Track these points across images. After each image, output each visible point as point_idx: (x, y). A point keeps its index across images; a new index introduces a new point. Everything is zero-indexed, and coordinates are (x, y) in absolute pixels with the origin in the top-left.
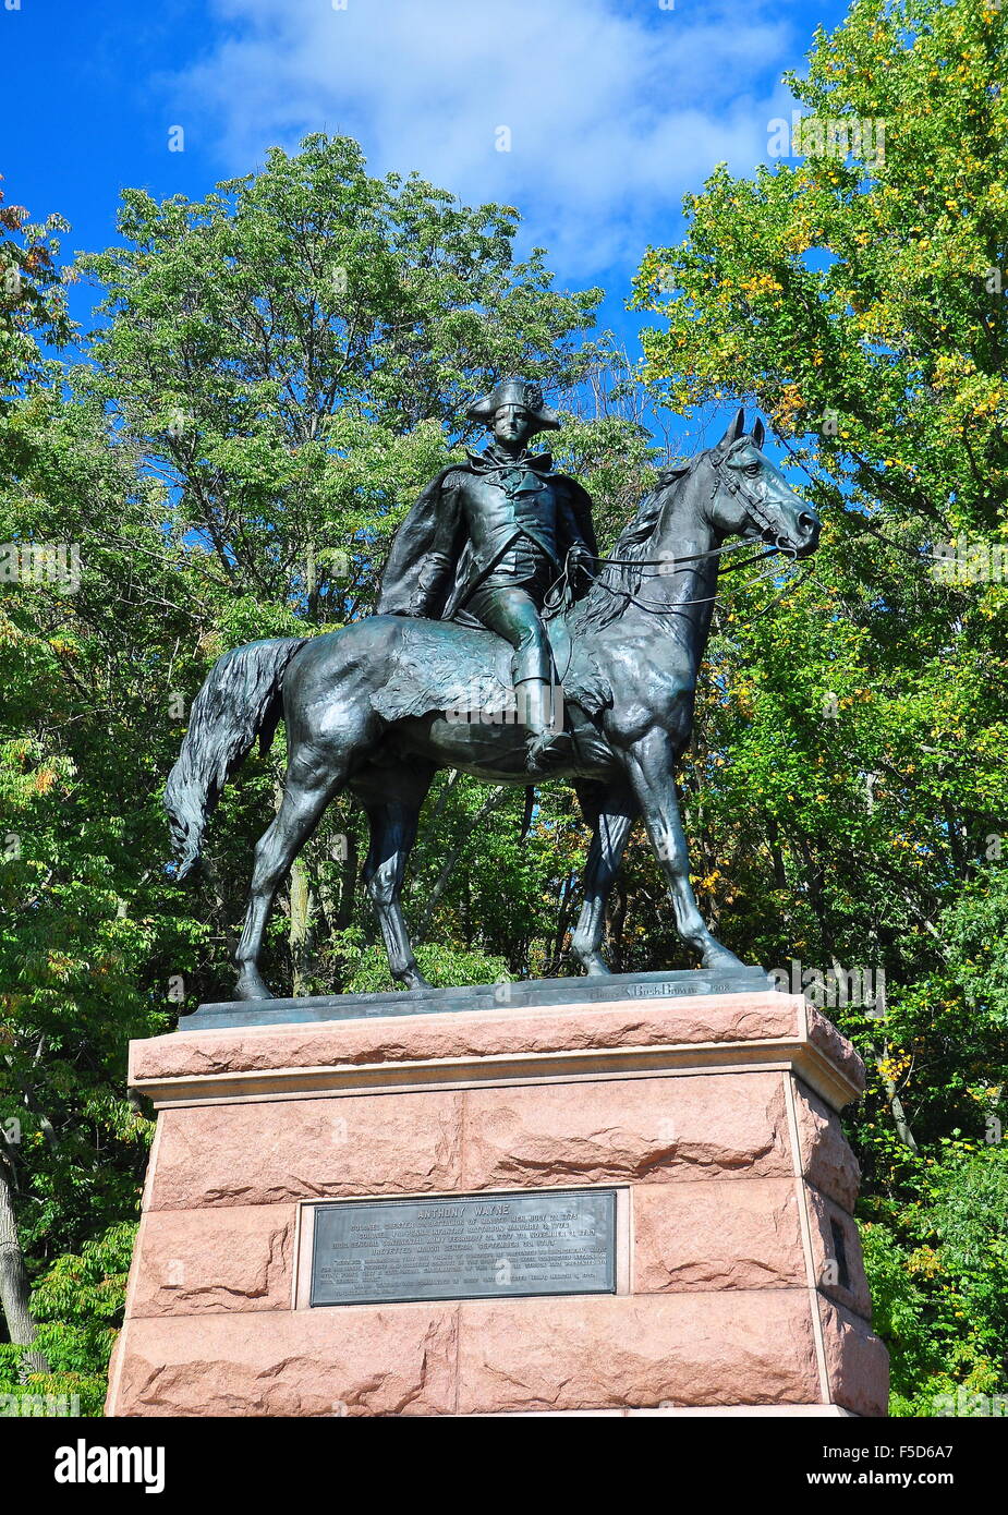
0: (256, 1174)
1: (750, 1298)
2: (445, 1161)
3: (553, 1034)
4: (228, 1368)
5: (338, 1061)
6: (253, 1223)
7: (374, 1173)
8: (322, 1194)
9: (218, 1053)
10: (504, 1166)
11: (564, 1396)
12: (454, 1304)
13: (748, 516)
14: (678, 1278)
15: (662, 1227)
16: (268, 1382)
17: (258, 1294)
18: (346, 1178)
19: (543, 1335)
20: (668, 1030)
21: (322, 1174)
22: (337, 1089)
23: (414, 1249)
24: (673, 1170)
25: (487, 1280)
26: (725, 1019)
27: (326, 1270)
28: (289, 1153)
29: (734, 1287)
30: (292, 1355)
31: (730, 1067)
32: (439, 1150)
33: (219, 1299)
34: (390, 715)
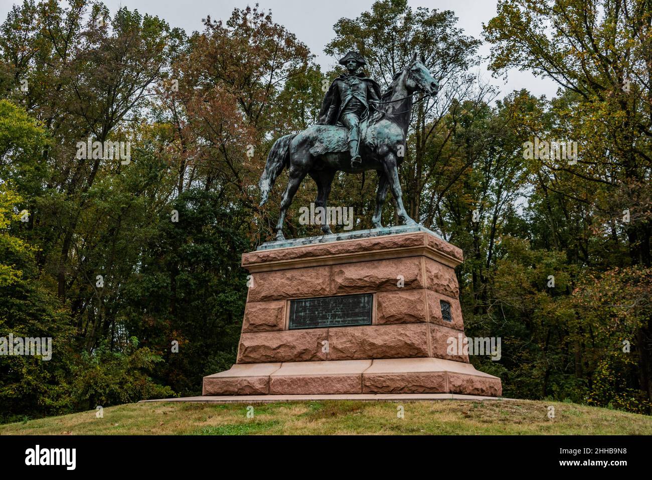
0: (274, 292)
1: (408, 326)
2: (324, 287)
3: (353, 247)
4: (265, 347)
5: (295, 258)
6: (274, 305)
7: (306, 290)
8: (293, 297)
9: (264, 257)
10: (340, 288)
11: (355, 356)
12: (326, 329)
13: (417, 85)
14: (389, 320)
15: (384, 305)
16: (276, 351)
17: (275, 326)
18: (298, 292)
19: (350, 338)
20: (386, 245)
21: (292, 291)
22: (296, 266)
23: (316, 313)
24: (388, 288)
25: (336, 321)
26: (402, 240)
27: (293, 319)
28: (283, 285)
29: (405, 322)
30: (282, 343)
31: (406, 255)
32: (323, 283)
33: (264, 328)
34: (315, 155)
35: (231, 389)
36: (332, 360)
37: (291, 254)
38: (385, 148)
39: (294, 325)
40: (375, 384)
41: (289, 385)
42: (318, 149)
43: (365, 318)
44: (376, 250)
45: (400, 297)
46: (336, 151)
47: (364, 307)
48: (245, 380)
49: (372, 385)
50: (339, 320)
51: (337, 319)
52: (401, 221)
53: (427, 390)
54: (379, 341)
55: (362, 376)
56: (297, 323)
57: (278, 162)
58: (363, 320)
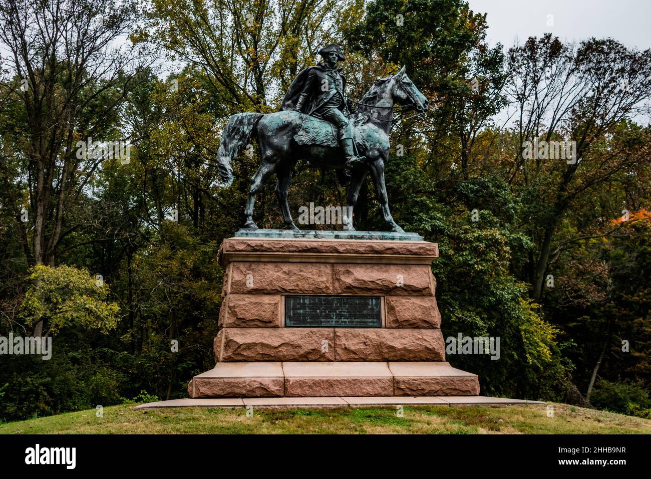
0: (268, 285)
1: (423, 331)
2: (328, 285)
3: (364, 249)
4: (263, 345)
5: (295, 251)
7: (306, 287)
8: (290, 292)
9: (256, 246)
10: (348, 288)
11: (369, 358)
13: (408, 98)
14: (401, 324)
15: (397, 309)
16: (277, 350)
17: (270, 322)
18: (297, 288)
19: (363, 339)
20: (400, 251)
21: (289, 286)
22: (291, 260)
23: (318, 311)
24: (398, 292)
25: (342, 322)
26: (417, 249)
27: (290, 316)
28: (279, 279)
29: (418, 327)
30: (284, 342)
31: (414, 263)
32: (327, 281)
33: (256, 323)
34: (300, 143)
35: (237, 391)
36: (342, 361)
37: (289, 247)
38: (376, 153)
39: (292, 322)
40: (410, 387)
41: (310, 387)
42: (302, 138)
43: (375, 320)
44: (387, 254)
45: (414, 303)
46: (325, 144)
47: (372, 309)
48: (255, 381)
49: (407, 388)
50: (345, 320)
51: (343, 320)
52: (388, 227)
53: (461, 393)
54: (397, 344)
55: (394, 379)
56: (295, 320)
57: (240, 140)
58: (373, 322)
